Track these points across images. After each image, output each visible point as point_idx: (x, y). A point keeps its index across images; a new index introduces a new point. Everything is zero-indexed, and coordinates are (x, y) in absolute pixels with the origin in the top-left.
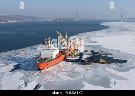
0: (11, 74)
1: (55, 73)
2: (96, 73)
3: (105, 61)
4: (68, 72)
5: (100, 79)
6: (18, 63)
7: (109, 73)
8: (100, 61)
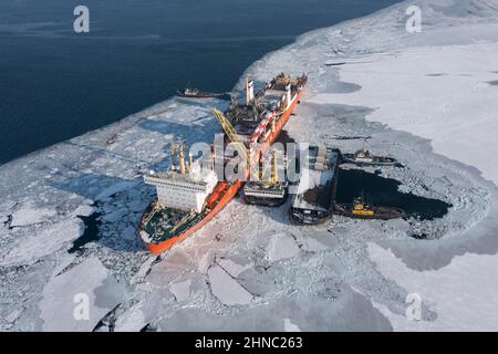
0: (72, 265)
1: (203, 264)
2: (333, 274)
3: (371, 213)
4: (243, 265)
5: (341, 307)
6: (95, 204)
7: (376, 277)
8: (354, 212)
